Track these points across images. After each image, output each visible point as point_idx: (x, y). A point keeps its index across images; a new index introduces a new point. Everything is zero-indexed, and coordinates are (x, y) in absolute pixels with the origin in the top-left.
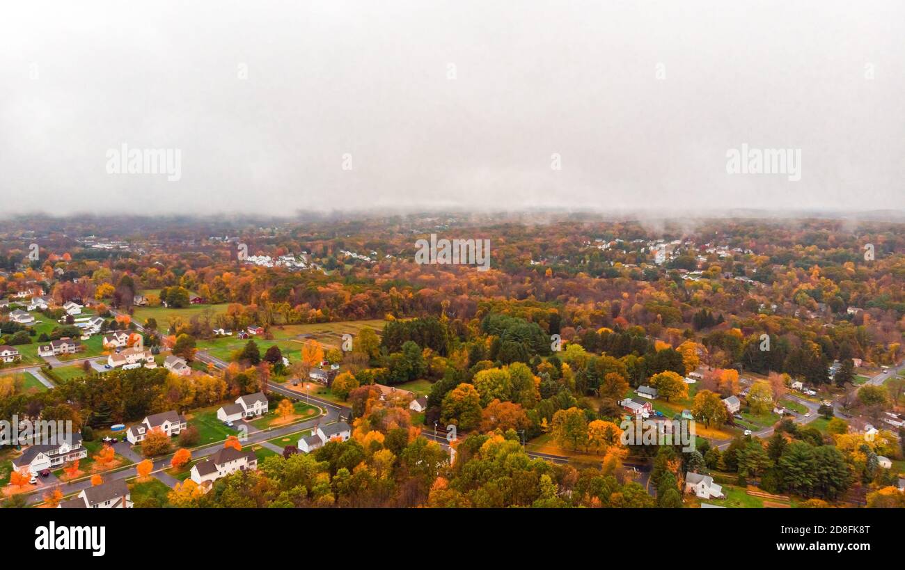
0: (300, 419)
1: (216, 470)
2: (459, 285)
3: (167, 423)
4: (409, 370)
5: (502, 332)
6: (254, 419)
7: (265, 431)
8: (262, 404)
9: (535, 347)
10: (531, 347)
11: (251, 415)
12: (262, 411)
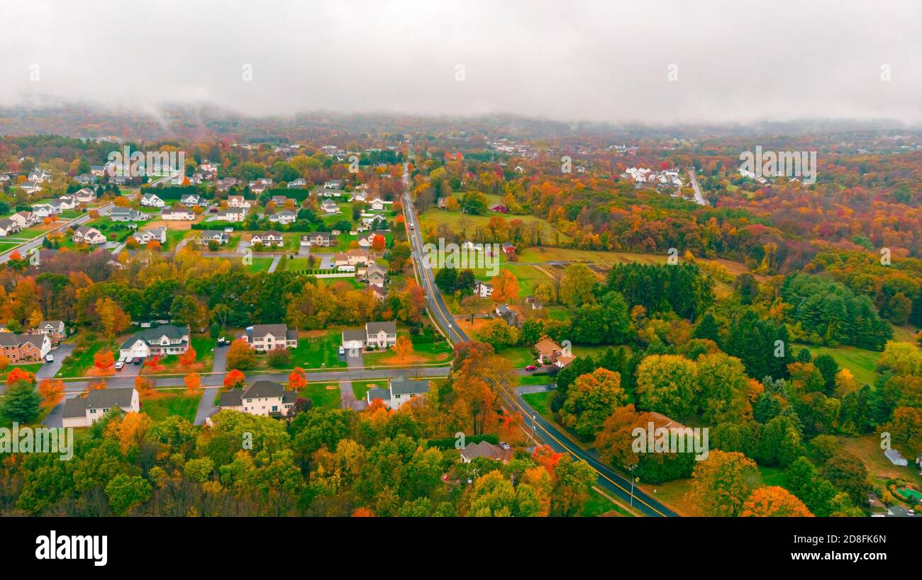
0: (422, 363)
1: (241, 404)
2: (847, 225)
3: (269, 336)
4: (601, 330)
5: (800, 300)
6: (375, 351)
7: (366, 369)
8: (388, 336)
9: (849, 332)
10: (841, 332)
11: (373, 346)
12: (388, 345)
